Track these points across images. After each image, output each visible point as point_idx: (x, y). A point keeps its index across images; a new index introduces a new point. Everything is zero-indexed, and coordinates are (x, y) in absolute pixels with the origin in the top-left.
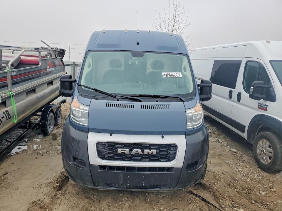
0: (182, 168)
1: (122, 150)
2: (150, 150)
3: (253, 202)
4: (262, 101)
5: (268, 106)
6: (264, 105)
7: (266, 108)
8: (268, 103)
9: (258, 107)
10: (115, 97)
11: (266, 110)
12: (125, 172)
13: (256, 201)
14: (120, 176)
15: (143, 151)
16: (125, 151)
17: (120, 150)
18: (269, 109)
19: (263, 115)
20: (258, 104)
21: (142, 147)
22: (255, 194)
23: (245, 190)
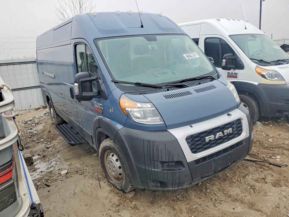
0: (249, 138)
1: (209, 138)
2: (228, 130)
3: (271, 149)
4: (231, 71)
5: (238, 74)
6: (234, 73)
7: (236, 76)
8: (237, 71)
9: (228, 77)
10: (160, 88)
11: (236, 77)
12: (216, 158)
13: (272, 148)
14: (213, 164)
15: (223, 133)
16: (211, 137)
17: (207, 139)
18: (238, 76)
19: (234, 82)
20: (227, 74)
21: (221, 129)
22: (267, 143)
23: (258, 143)
